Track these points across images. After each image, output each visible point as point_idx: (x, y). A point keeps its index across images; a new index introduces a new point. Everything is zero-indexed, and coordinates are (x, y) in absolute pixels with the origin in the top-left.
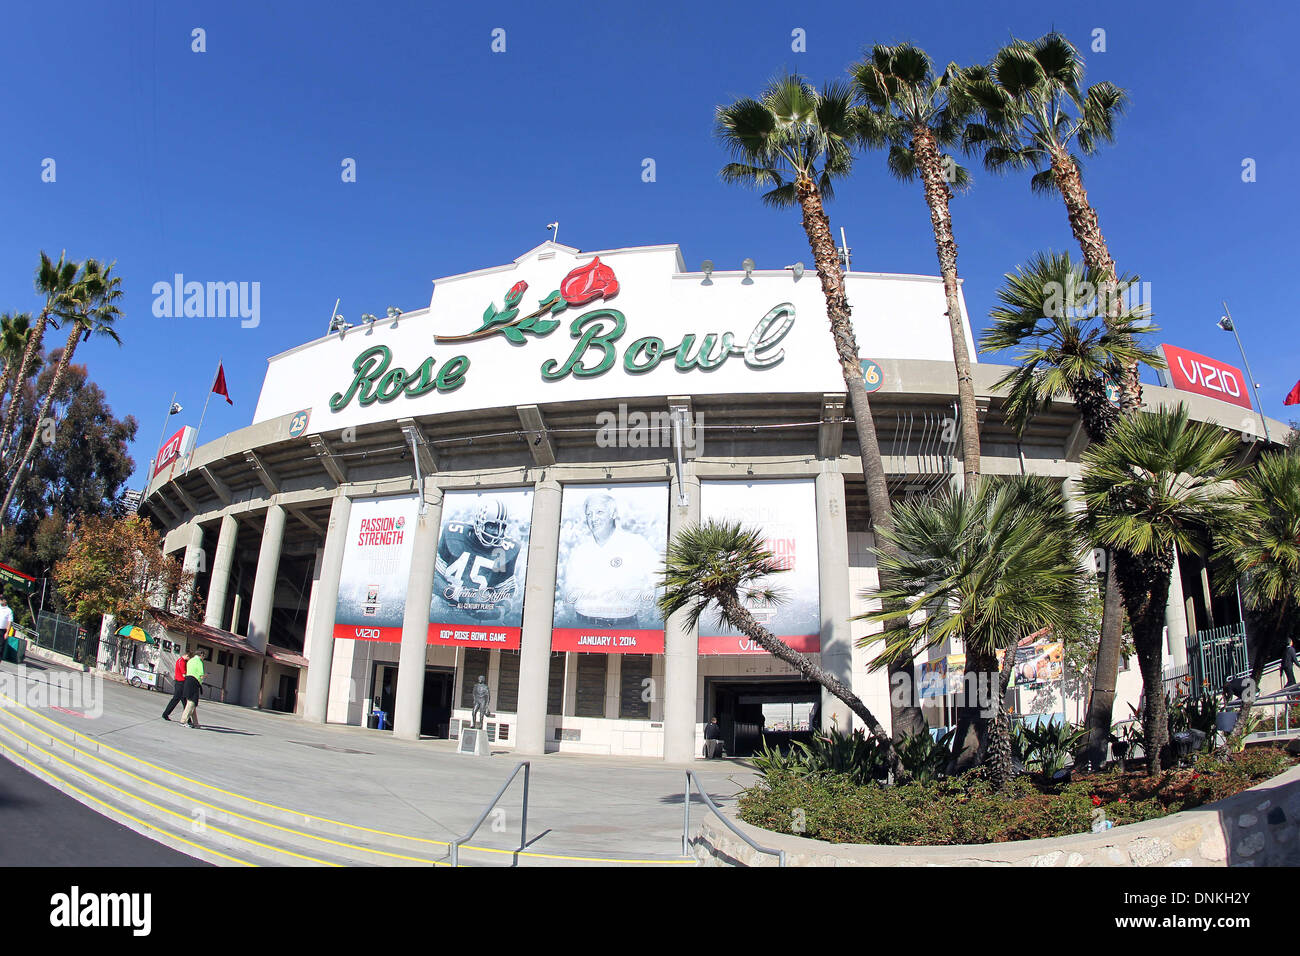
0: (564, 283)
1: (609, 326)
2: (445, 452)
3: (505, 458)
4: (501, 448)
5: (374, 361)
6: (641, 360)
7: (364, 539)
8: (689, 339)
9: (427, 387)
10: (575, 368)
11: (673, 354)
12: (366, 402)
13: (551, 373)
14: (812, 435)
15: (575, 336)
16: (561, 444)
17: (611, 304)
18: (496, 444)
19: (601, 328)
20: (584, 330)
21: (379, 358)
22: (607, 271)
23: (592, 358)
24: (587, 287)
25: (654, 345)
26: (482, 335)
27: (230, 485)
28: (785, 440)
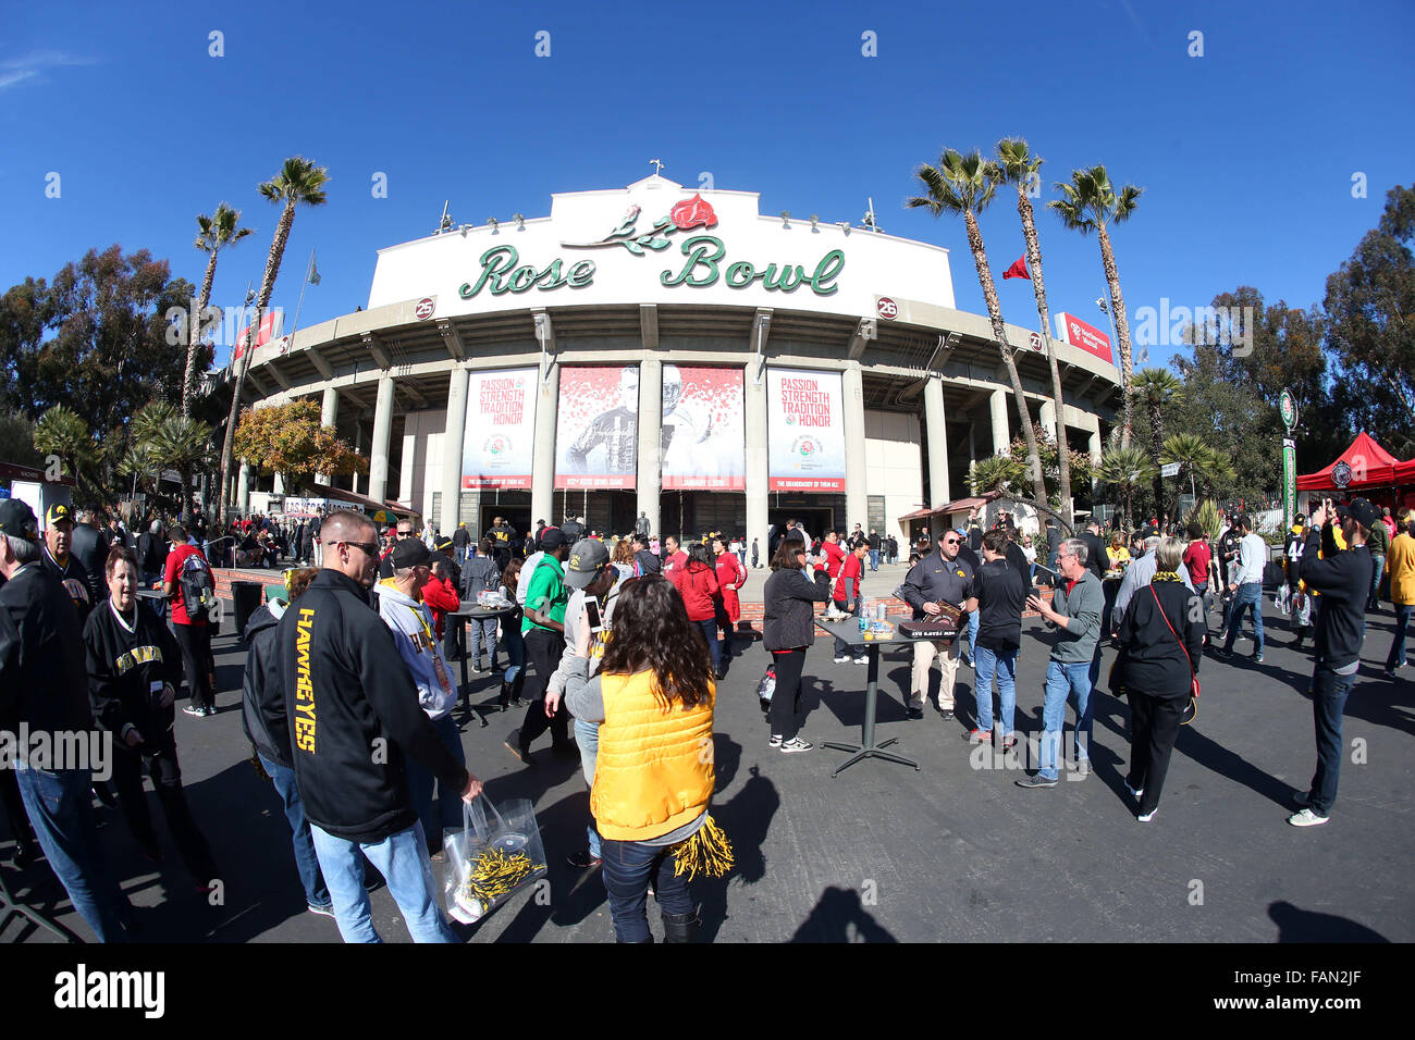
0: (673, 211)
1: (712, 250)
2: (563, 334)
3: (615, 341)
4: (613, 333)
5: (501, 259)
6: (739, 278)
7: (486, 397)
8: (773, 268)
9: (560, 284)
10: (686, 279)
11: (761, 276)
12: (498, 293)
13: (667, 280)
14: (844, 343)
15: (686, 254)
16: (665, 333)
17: (711, 233)
18: (609, 330)
19: (705, 251)
20: (692, 250)
21: (506, 257)
22: (705, 205)
23: (701, 273)
24: (693, 216)
25: (747, 268)
26: (607, 244)
27: (332, 363)
28: (825, 343)
